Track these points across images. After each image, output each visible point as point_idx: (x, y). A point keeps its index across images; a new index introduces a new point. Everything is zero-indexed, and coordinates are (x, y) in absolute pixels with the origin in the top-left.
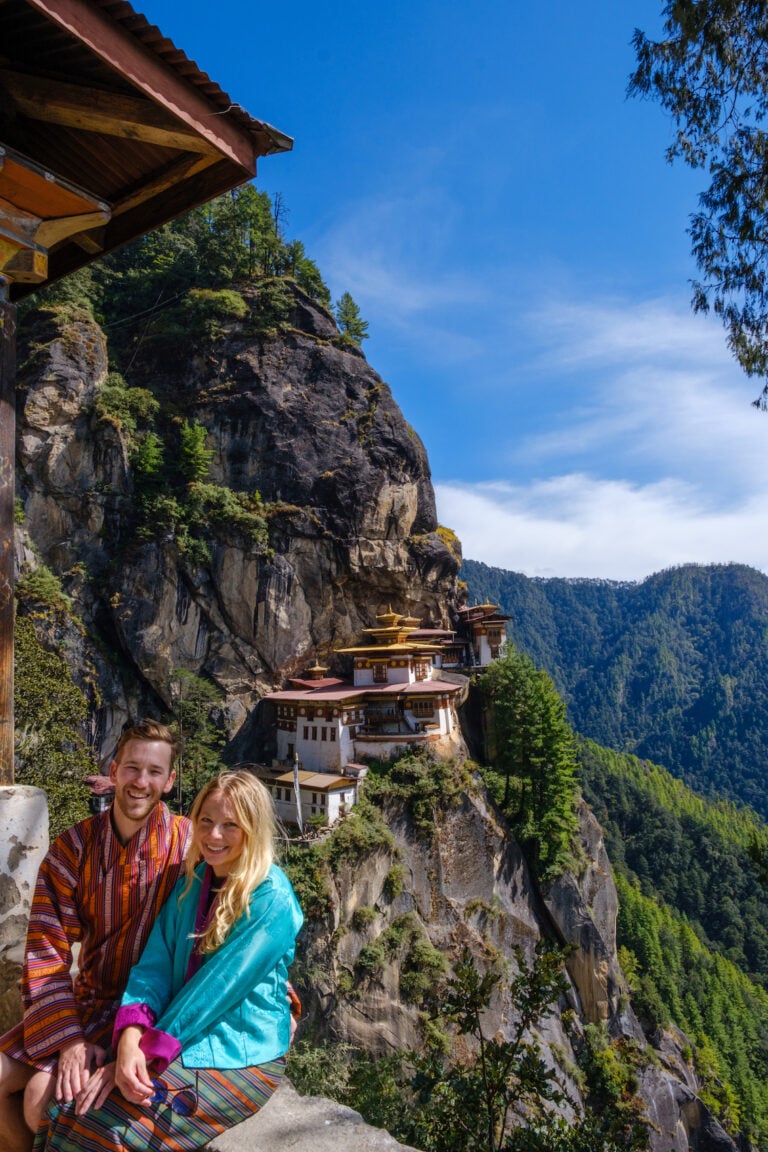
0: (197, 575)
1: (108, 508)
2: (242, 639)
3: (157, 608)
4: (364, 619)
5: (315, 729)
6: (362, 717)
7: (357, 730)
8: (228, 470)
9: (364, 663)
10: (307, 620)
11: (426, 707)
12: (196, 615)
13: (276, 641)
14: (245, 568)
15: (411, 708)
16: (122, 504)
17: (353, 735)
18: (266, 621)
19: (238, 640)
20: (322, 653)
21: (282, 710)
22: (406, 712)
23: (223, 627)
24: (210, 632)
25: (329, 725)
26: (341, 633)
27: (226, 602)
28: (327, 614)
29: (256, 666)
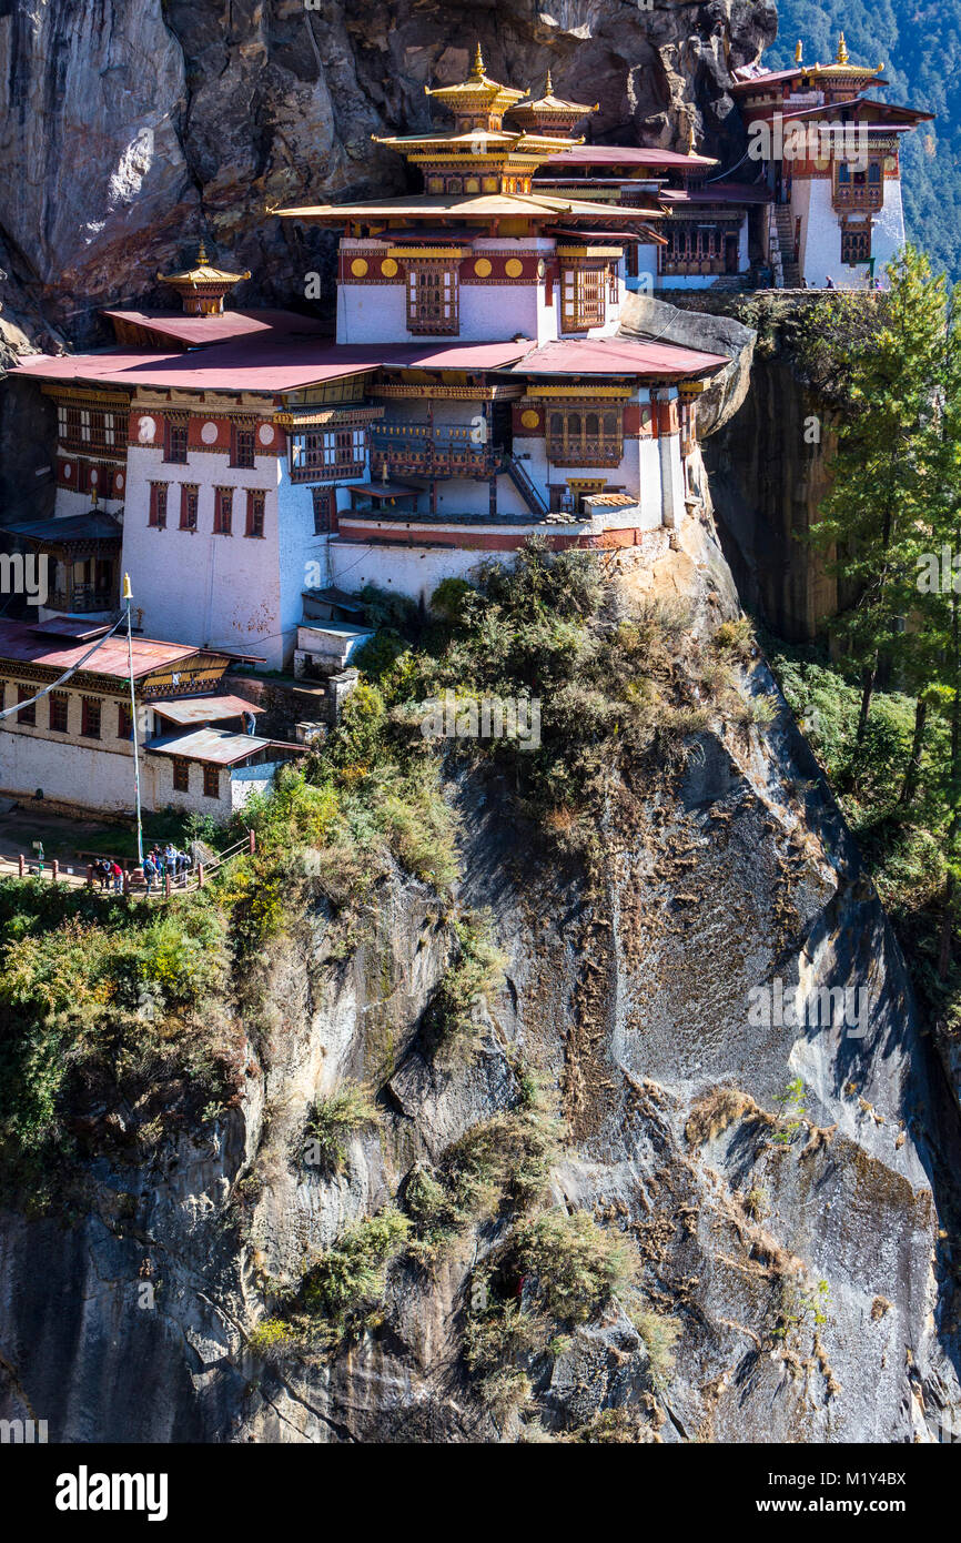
4: (381, 96)
5: (190, 494)
6: (360, 455)
7: (342, 500)
9: (375, 260)
10: (170, 93)
11: (593, 426)
13: (52, 169)
15: (540, 431)
17: (326, 519)
20: (222, 220)
21: (74, 420)
22: (520, 445)
25: (241, 480)
26: (293, 148)
28: (244, 72)
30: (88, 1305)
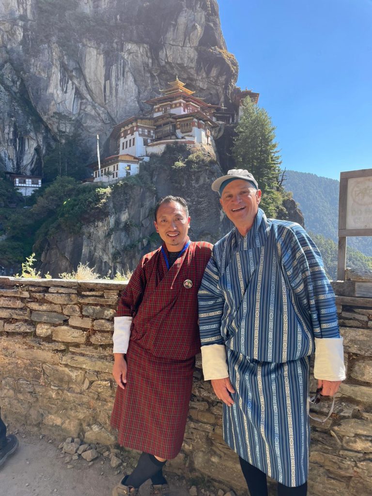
0: (72, 65)
1: (25, 29)
2: (99, 104)
3: (49, 82)
5: (127, 142)
6: (153, 135)
8: (91, 7)
9: (159, 108)
10: (135, 94)
11: (187, 125)
12: (73, 89)
14: (97, 60)
15: (179, 127)
16: (31, 26)
18: (111, 93)
19: (96, 105)
22: (177, 130)
23: (88, 97)
24: (81, 100)
25: (132, 137)
27: (88, 81)
28: (148, 92)
29: (106, 119)
30: (83, 251)
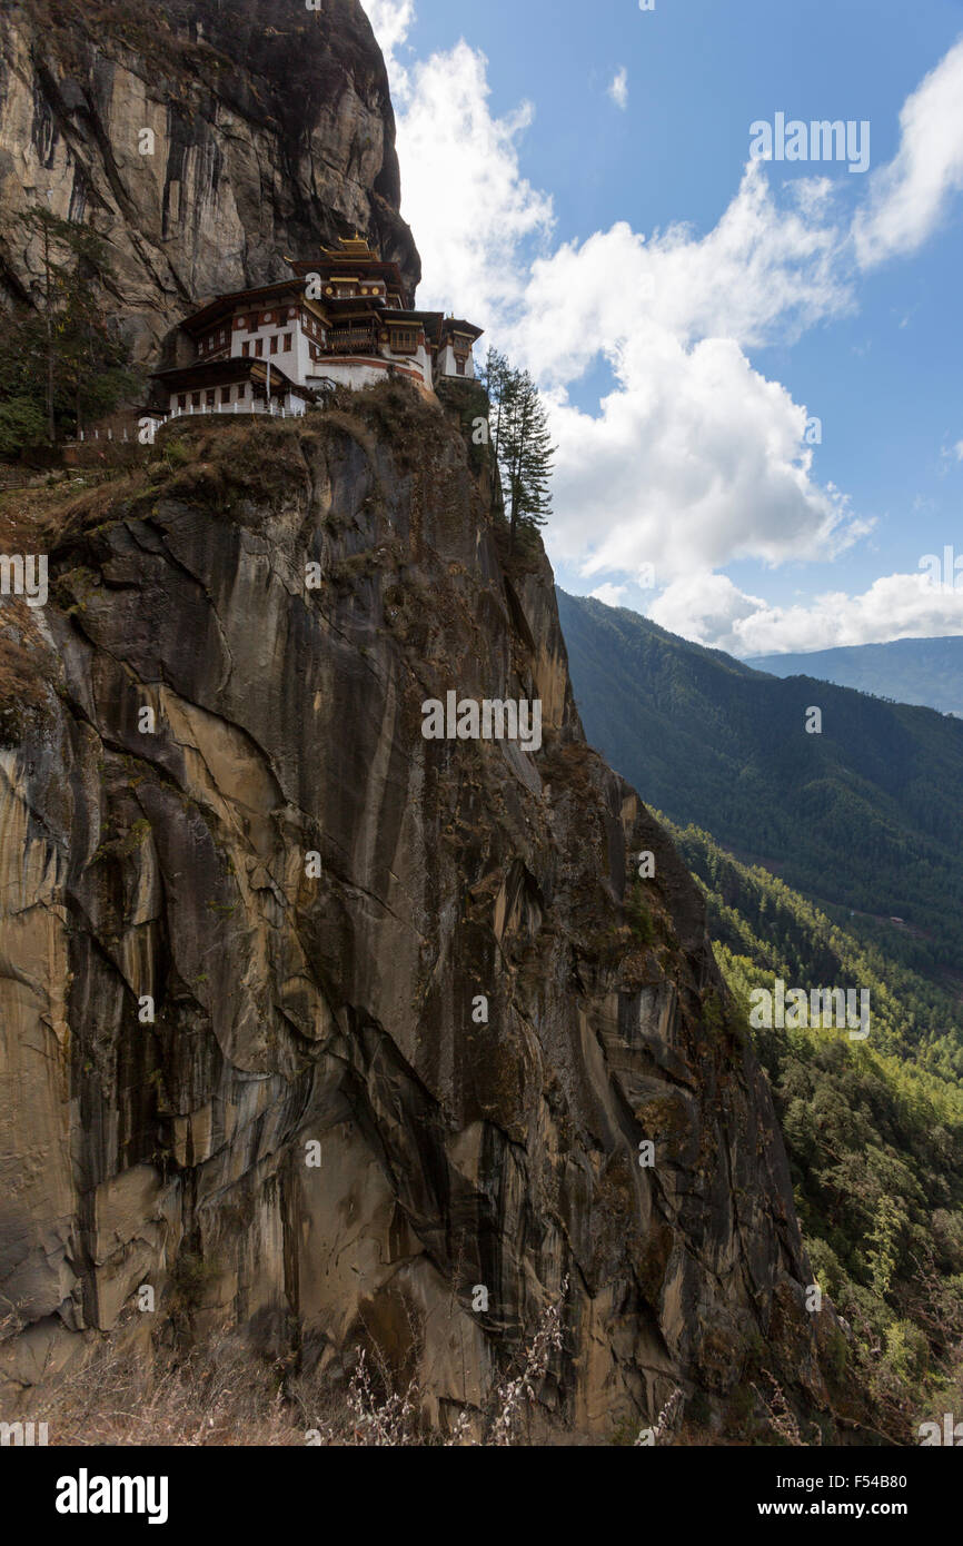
0: (72, 93)
2: (146, 237)
10: (239, 243)
12: (69, 163)
13: (196, 254)
14: (147, 112)
18: (182, 217)
19: (137, 233)
24: (93, 206)
27: (118, 160)
29: (167, 279)
